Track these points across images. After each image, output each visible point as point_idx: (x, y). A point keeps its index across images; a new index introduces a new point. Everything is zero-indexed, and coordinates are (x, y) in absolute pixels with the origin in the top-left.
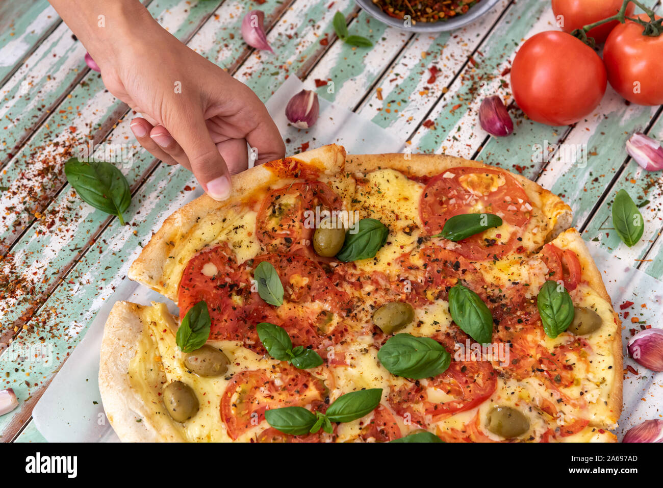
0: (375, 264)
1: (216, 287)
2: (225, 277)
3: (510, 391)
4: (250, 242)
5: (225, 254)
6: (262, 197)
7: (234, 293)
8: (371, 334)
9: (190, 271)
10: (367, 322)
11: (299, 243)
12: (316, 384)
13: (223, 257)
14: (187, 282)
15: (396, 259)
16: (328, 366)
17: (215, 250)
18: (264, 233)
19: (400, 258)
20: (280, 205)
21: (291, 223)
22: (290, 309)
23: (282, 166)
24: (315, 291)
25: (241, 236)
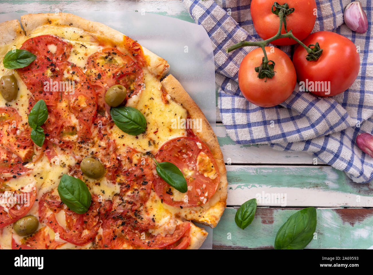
0: (119, 137)
1: (45, 56)
2: (55, 58)
4: (82, 58)
5: (65, 49)
6: (109, 46)
7: (50, 69)
8: (77, 162)
9: (43, 38)
10: (82, 156)
11: (103, 83)
12: (30, 152)
13: (63, 50)
14: (37, 40)
15: (129, 147)
16: (44, 151)
17: (64, 43)
18: (92, 61)
19: (131, 148)
20: (112, 58)
21: (107, 70)
22: (63, 109)
23: (131, 43)
24: (82, 115)
25: (81, 51)
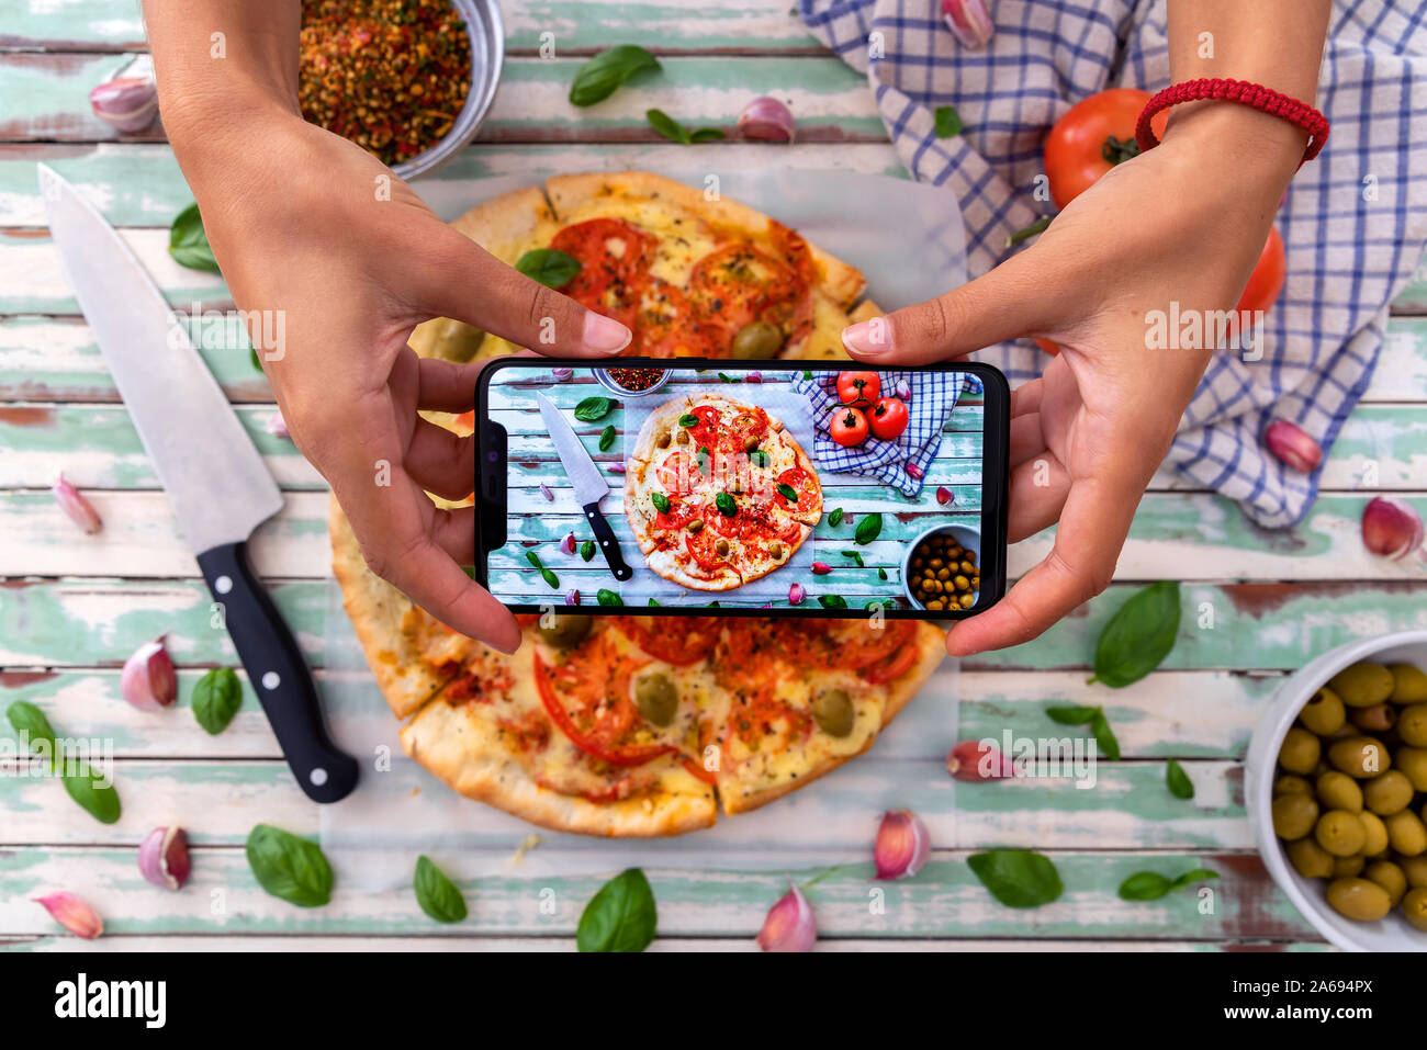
1: (602, 264)
2: (624, 268)
3: (698, 682)
4: (681, 266)
5: (644, 248)
6: (736, 241)
9: (596, 225)
11: (726, 320)
13: (640, 250)
14: (583, 230)
17: (641, 237)
18: (703, 273)
20: (745, 266)
21: (735, 292)
23: (784, 235)
25: (679, 252)
